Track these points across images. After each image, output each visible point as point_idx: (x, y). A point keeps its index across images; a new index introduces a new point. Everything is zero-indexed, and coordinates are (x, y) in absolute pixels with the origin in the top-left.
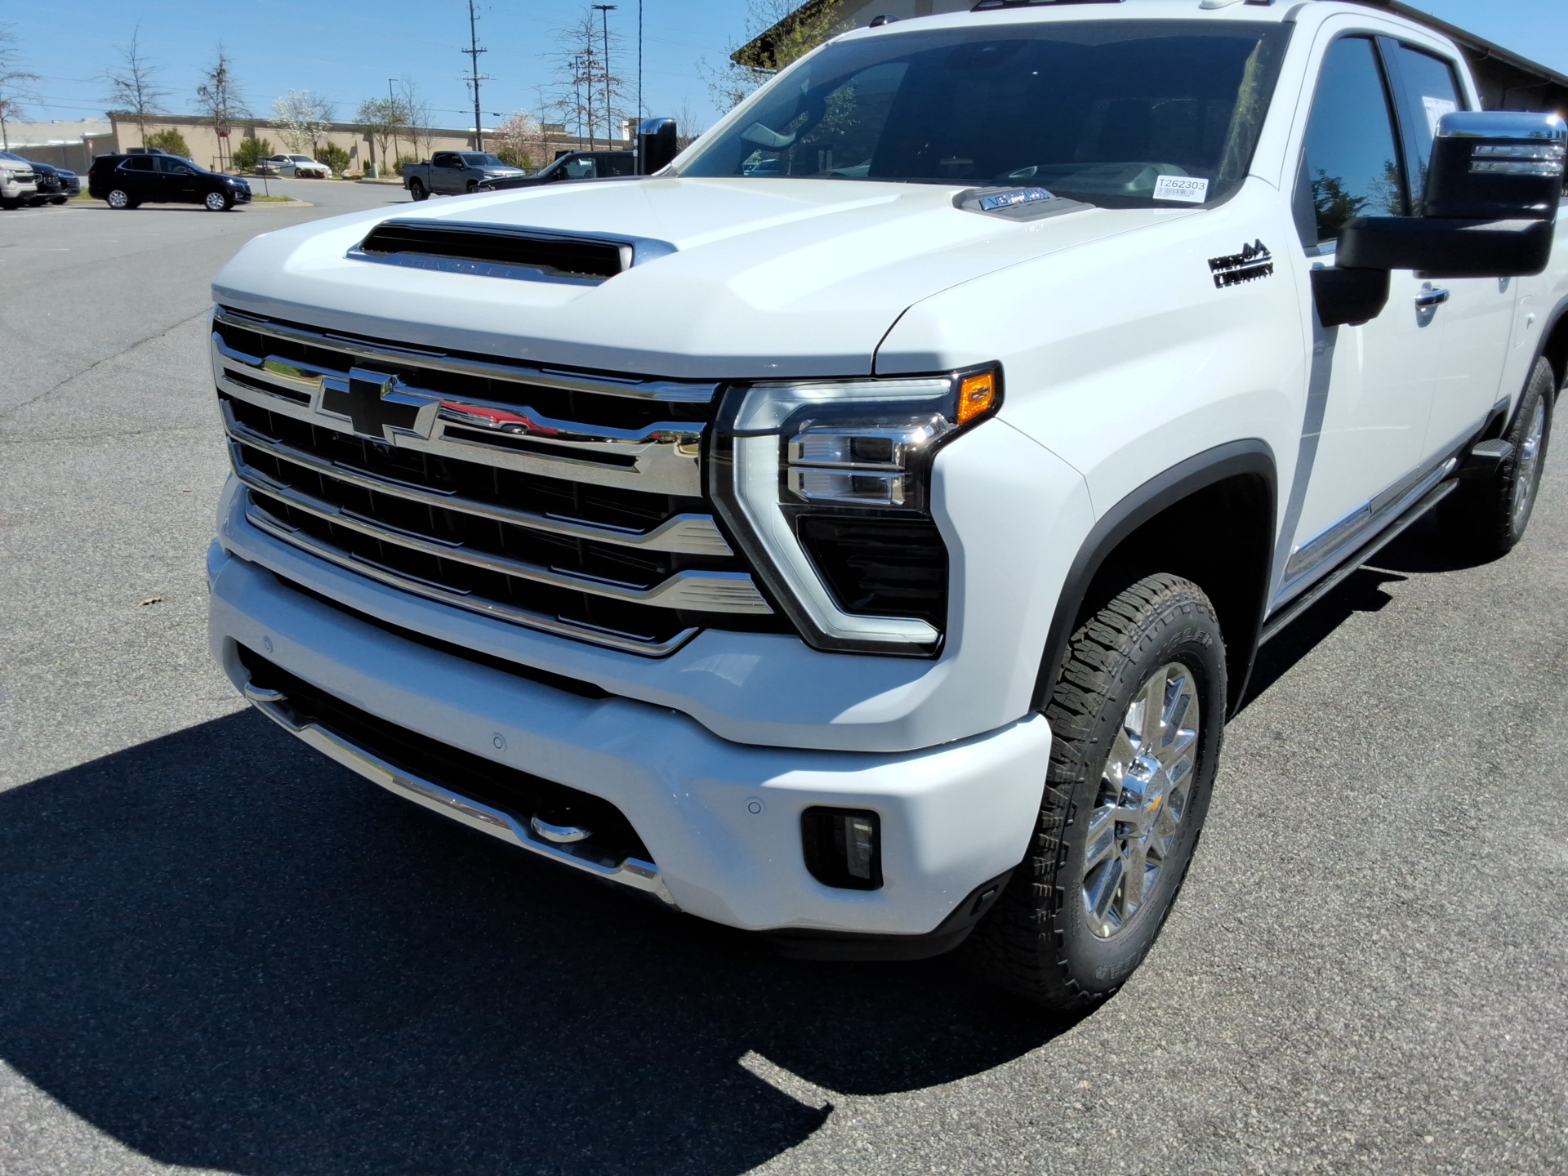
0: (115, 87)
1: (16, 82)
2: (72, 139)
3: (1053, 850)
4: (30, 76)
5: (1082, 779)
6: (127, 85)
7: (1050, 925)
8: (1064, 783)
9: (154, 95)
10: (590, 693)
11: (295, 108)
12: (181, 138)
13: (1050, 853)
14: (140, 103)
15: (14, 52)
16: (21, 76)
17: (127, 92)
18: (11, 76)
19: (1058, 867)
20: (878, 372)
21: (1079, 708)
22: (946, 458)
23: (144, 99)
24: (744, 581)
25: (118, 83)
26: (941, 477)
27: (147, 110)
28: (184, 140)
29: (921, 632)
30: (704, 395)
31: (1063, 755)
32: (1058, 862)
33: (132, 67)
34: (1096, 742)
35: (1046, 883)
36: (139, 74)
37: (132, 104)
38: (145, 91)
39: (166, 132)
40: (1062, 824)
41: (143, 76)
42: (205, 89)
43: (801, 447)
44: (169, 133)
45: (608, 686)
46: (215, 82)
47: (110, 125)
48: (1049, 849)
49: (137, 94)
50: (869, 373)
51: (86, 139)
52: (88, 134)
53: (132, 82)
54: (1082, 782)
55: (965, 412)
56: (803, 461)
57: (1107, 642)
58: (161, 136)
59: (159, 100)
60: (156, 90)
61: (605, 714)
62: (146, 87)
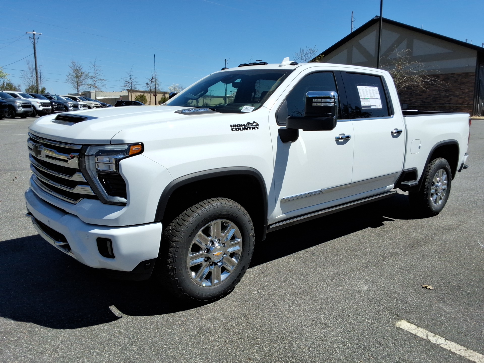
0: (125, 83)
1: (100, 81)
2: (118, 96)
3: (172, 258)
4: (103, 80)
5: (180, 241)
6: (128, 82)
7: (173, 276)
8: (175, 241)
9: (135, 85)
10: (64, 212)
11: (175, 89)
12: (145, 96)
13: (171, 258)
14: (131, 87)
15: (100, 74)
16: (101, 80)
17: (128, 84)
18: (98, 80)
19: (174, 262)
20: (112, 143)
21: (181, 224)
22: (122, 162)
23: (132, 86)
24: (89, 187)
25: (126, 82)
26: (121, 165)
27: (133, 88)
28: (146, 97)
29: (123, 200)
30: (79, 147)
31: (176, 235)
32: (174, 261)
33: (130, 77)
34: (185, 233)
35: (171, 265)
36: (132, 80)
37: (129, 87)
38: (133, 84)
39: (141, 95)
40: (175, 251)
41: (133, 80)
42: (148, 83)
43: (97, 158)
44: (142, 95)
45: (67, 210)
46: (151, 82)
47: (127, 93)
48: (171, 257)
49: (130, 85)
50: (110, 143)
51: (120, 96)
52: (121, 95)
53: (130, 81)
54: (181, 242)
55: (131, 152)
56: (98, 162)
57: (193, 210)
58: (140, 96)
59: (136, 86)
60: (136, 84)
61: (66, 216)
62: (133, 83)
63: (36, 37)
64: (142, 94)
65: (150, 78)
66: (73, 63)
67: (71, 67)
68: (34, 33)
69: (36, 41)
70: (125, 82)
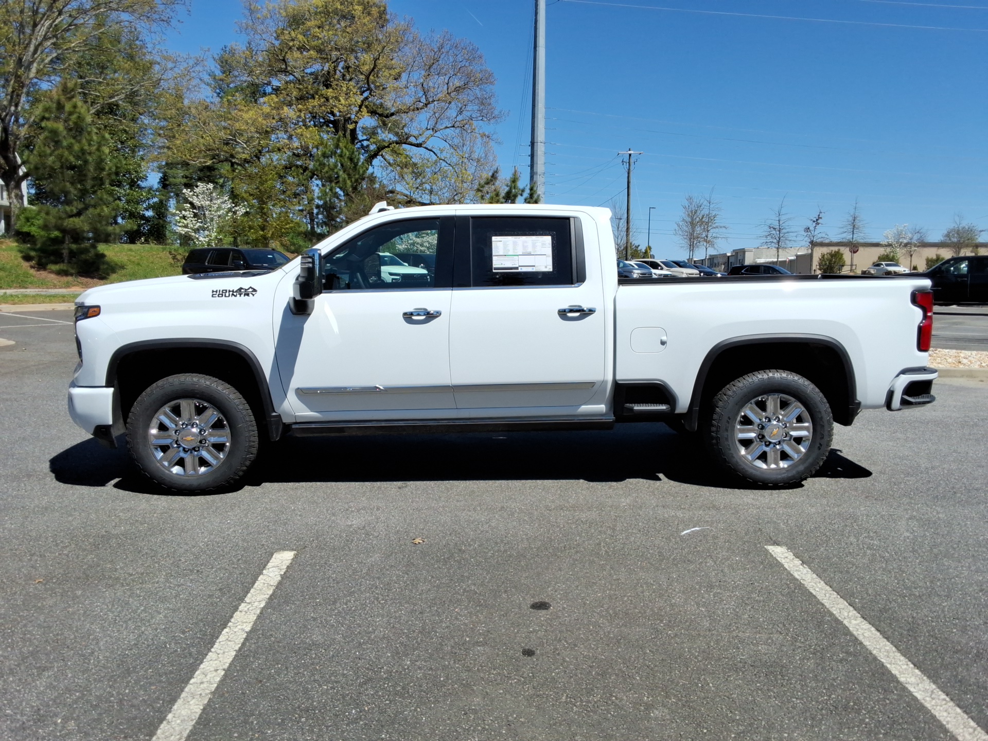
47: (810, 248)
51: (797, 256)
52: (798, 254)
55: (89, 315)
63: (632, 160)
64: (835, 249)
65: (814, 217)
66: (690, 199)
67: (685, 207)
68: (630, 152)
69: (632, 168)
70: (767, 228)
